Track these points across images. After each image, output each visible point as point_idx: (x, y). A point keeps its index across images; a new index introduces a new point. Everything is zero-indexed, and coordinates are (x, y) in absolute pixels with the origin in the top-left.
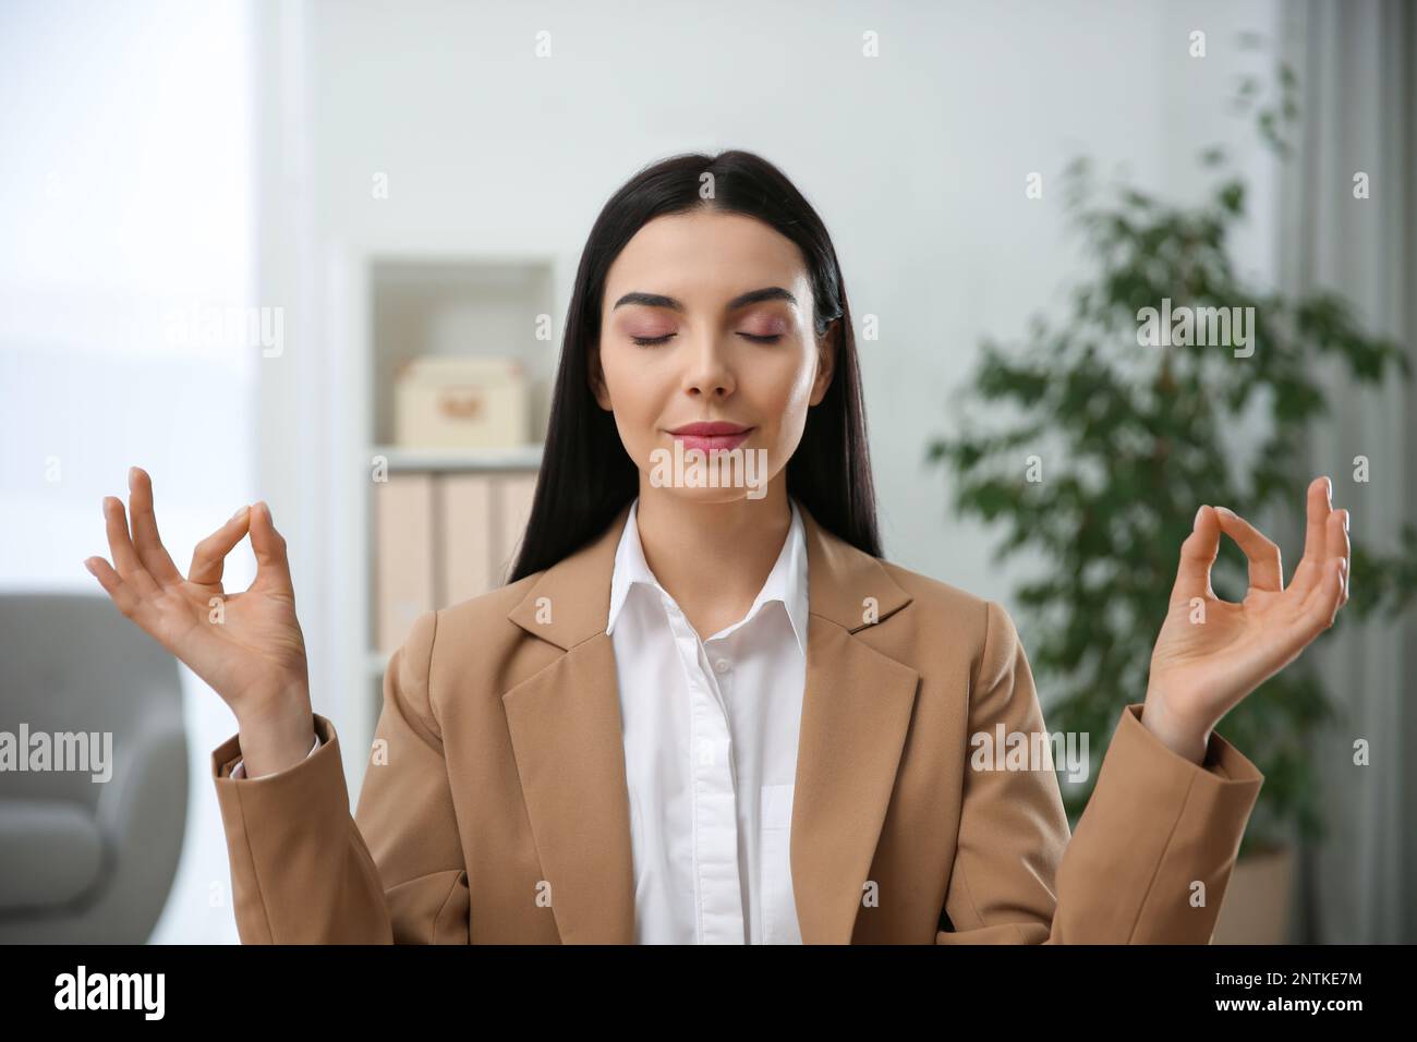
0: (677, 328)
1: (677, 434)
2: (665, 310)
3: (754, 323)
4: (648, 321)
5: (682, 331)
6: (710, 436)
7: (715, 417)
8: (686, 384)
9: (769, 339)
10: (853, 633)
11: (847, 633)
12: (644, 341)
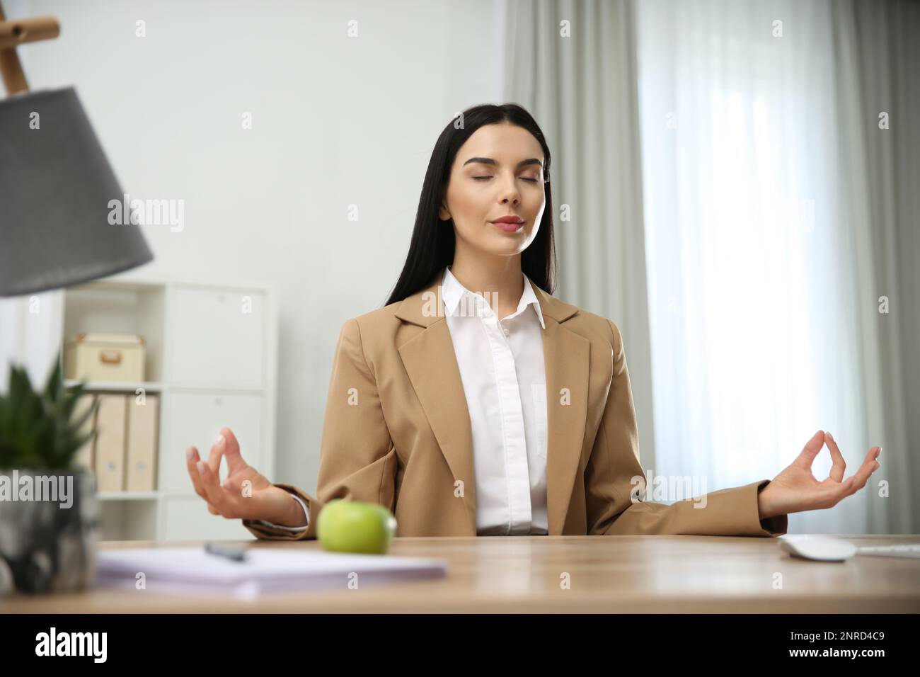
0: (494, 174)
1: (493, 222)
2: (489, 165)
3: (527, 174)
4: (481, 170)
5: (496, 176)
6: (510, 223)
7: (513, 214)
8: (501, 198)
9: (532, 181)
10: (560, 323)
11: (558, 324)
12: (478, 178)
